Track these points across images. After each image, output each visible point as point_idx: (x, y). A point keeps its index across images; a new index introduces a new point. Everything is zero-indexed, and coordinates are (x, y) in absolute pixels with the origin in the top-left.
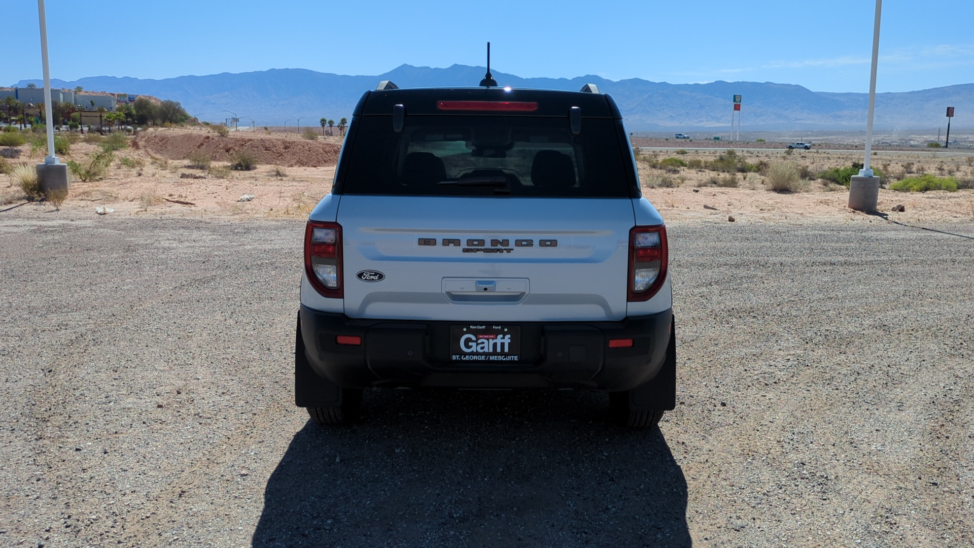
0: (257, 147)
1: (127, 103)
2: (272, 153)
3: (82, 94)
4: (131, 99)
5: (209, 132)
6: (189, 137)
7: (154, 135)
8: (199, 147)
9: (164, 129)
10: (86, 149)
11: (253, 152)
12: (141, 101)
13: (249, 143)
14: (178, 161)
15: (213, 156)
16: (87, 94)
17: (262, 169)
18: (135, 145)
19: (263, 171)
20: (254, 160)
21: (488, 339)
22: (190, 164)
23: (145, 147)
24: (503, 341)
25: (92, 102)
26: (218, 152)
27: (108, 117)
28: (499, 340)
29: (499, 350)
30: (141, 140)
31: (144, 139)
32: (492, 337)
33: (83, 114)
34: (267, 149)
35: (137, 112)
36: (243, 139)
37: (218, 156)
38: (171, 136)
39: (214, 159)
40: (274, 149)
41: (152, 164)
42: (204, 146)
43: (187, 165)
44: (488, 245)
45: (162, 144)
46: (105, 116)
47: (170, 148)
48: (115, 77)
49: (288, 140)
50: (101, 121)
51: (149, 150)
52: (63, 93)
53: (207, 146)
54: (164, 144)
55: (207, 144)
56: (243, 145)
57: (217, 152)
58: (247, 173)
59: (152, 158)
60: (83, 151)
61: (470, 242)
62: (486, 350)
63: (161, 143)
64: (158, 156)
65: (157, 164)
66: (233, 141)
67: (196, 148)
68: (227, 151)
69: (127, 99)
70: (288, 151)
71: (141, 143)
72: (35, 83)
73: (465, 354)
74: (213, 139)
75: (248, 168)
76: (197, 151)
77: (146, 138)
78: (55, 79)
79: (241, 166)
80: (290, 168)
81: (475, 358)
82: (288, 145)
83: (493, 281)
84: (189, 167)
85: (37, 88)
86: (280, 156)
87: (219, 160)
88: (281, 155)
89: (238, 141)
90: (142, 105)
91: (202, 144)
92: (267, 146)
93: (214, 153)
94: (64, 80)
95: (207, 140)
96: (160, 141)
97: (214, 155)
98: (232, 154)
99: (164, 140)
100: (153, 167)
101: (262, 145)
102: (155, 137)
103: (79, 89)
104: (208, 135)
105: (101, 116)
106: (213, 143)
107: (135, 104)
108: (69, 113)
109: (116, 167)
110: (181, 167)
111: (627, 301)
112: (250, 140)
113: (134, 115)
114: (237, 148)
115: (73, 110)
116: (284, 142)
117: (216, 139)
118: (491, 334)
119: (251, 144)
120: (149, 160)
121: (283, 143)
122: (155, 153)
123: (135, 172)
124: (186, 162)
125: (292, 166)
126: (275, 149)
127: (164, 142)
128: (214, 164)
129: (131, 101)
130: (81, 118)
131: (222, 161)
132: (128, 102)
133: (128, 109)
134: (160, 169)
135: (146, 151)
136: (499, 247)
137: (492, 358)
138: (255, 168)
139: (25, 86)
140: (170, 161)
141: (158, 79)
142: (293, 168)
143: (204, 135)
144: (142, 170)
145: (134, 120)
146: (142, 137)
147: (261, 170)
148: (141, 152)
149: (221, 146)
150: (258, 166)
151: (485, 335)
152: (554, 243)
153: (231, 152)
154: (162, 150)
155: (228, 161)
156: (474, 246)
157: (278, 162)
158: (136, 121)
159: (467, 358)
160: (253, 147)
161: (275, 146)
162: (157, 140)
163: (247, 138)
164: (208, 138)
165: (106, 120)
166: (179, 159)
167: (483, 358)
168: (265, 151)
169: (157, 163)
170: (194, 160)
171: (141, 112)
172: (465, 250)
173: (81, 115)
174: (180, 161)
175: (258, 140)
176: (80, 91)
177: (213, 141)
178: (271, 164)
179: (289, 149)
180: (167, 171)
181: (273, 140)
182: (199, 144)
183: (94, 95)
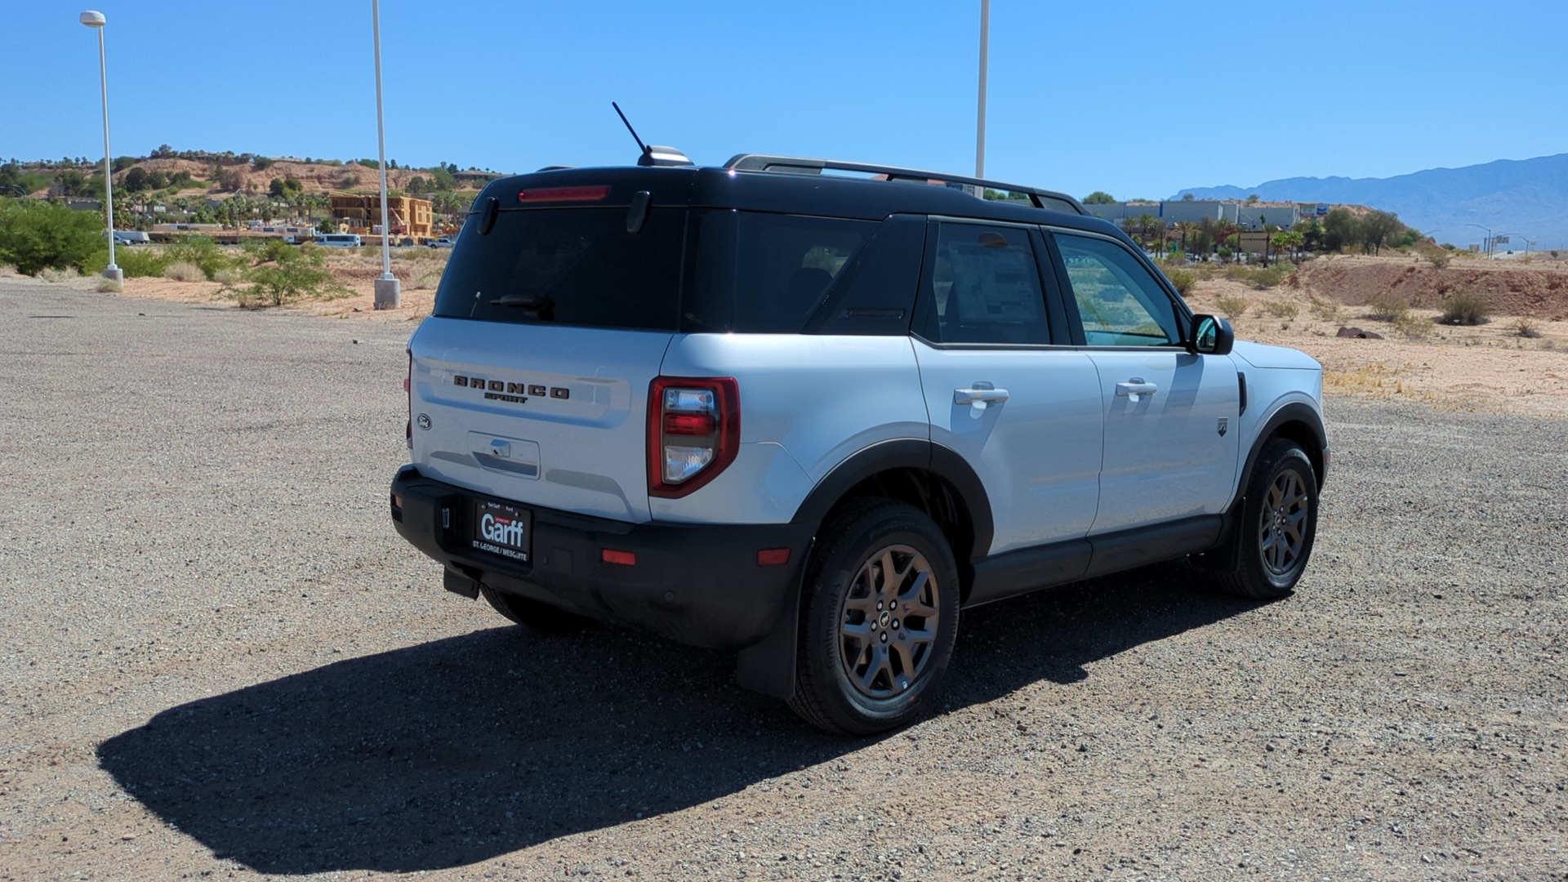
0: (1497, 286)
1: (1313, 218)
2: (1523, 296)
3: (1255, 206)
4: (1321, 211)
5: (1417, 261)
6: (1381, 270)
7: (1325, 266)
8: (1394, 285)
9: (1344, 256)
10: (1220, 287)
11: (1489, 294)
12: (1335, 214)
13: (1484, 278)
14: (1356, 308)
15: (1415, 301)
16: (1264, 206)
17: (1499, 322)
18: (1294, 282)
19: (1500, 326)
20: (1487, 307)
21: (503, 524)
22: (1373, 313)
23: (1308, 285)
24: (516, 530)
25: (1262, 218)
26: (1425, 294)
27: (1276, 240)
28: (512, 529)
29: (512, 543)
30: (1303, 275)
31: (1309, 273)
32: (507, 521)
33: (1243, 236)
34: (1514, 289)
35: (1328, 230)
36: (1473, 272)
37: (1423, 301)
38: (1351, 267)
39: (1415, 304)
40: (1529, 290)
41: (1312, 311)
42: (1404, 284)
43: (1368, 313)
44: (505, 392)
45: (1336, 282)
46: (1273, 237)
47: (1347, 287)
48: (1316, 178)
49: (1558, 273)
50: (1268, 246)
51: (1313, 290)
52: (1224, 206)
53: (1408, 284)
54: (1338, 281)
55: (1408, 280)
56: (1471, 282)
57: (1422, 293)
58: (1465, 330)
59: (1315, 302)
60: (1213, 291)
61: (492, 385)
62: (501, 540)
63: (1333, 280)
64: (1326, 300)
65: (1318, 313)
66: (1454, 275)
67: (1389, 287)
68: (1442, 292)
69: (1315, 211)
70: (1556, 293)
71: (1303, 280)
72: (1193, 194)
73: (485, 541)
74: (1420, 272)
75: (1472, 321)
76: (1390, 292)
77: (1313, 270)
78: (1227, 186)
79: (1460, 317)
80: (1555, 323)
81: (491, 548)
82: (1558, 281)
83: (508, 443)
84: (1370, 318)
85: (1196, 199)
86: (1537, 301)
87: (1424, 307)
88: (1542, 299)
89: (1463, 275)
90: (1337, 219)
91: (1400, 281)
92: (1517, 283)
93: (1417, 295)
94: (1239, 187)
95: (1409, 274)
96: (1333, 276)
97: (1418, 298)
98: (1450, 296)
99: (1339, 273)
100: (1310, 316)
101: (1506, 282)
102: (1325, 269)
103: (1254, 199)
104: (1414, 265)
105: (1268, 239)
106: (1419, 278)
107: (1326, 219)
108: (1224, 235)
109: (1254, 316)
110: (1358, 318)
111: (649, 495)
112: (1486, 273)
113: (1322, 236)
114: (1459, 287)
115: (1231, 230)
116: (1550, 277)
117: (1426, 272)
118: (506, 519)
119: (1487, 280)
120: (1310, 305)
121: (1548, 277)
122: (1322, 295)
123: (1280, 324)
124: (1367, 310)
125: (1558, 319)
126: (1530, 288)
127: (1338, 277)
128: (1412, 313)
129: (1321, 214)
130: (1239, 243)
131: (1429, 309)
132: (1316, 215)
133: (1314, 226)
134: (1321, 319)
135: (1309, 291)
136: (515, 394)
137: (506, 552)
138: (1485, 322)
139: (1180, 199)
140: (1342, 308)
141: (1382, 178)
142: (1560, 323)
143: (1406, 266)
144: (1292, 320)
145: (1322, 243)
146: (1306, 270)
147: (1496, 326)
148: (1301, 292)
149: (1433, 284)
150: (1492, 318)
151: (502, 518)
152: (566, 394)
153: (1447, 294)
154: (1333, 290)
155: (1438, 309)
156: (495, 390)
157: (1532, 312)
158: (1324, 246)
159: (484, 547)
160: (1488, 285)
161: (1531, 284)
162: (1328, 274)
163: (1481, 270)
164: (1412, 270)
165: (1273, 243)
166: (1357, 305)
167: (496, 550)
168: (1510, 293)
169: (1318, 310)
170: (1381, 306)
171: (1333, 231)
172: (488, 396)
173: (1239, 238)
174: (1359, 308)
175: (1500, 273)
176: (1254, 202)
177: (1420, 275)
178: (1518, 314)
179: (1559, 290)
180: (1332, 323)
181: (1530, 274)
182: (1395, 279)
183: (1274, 206)
